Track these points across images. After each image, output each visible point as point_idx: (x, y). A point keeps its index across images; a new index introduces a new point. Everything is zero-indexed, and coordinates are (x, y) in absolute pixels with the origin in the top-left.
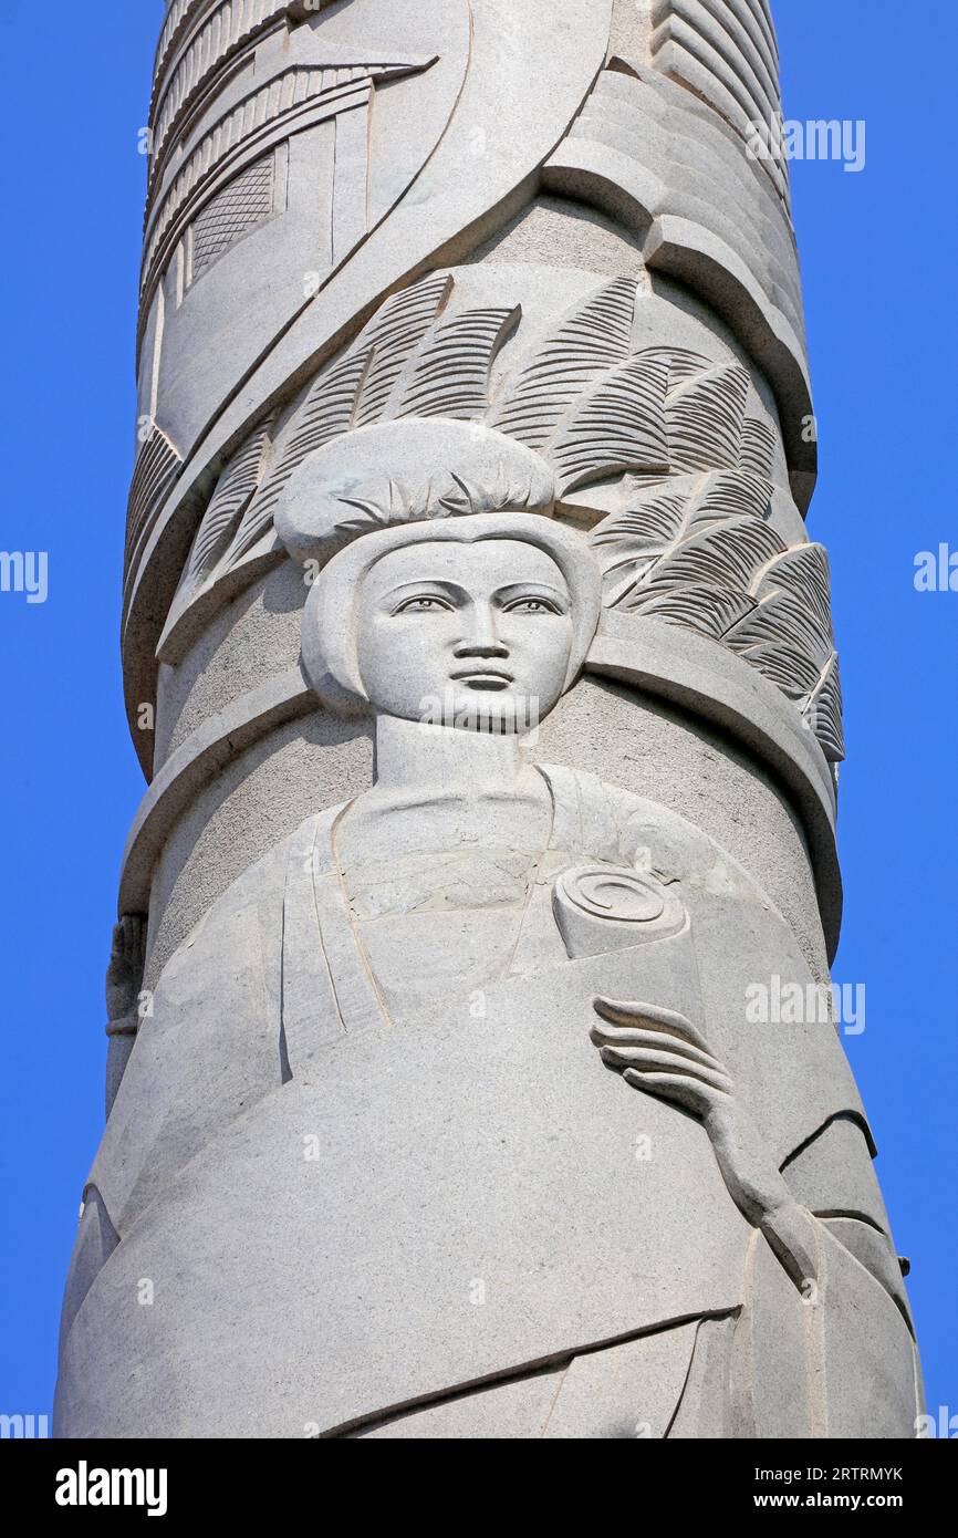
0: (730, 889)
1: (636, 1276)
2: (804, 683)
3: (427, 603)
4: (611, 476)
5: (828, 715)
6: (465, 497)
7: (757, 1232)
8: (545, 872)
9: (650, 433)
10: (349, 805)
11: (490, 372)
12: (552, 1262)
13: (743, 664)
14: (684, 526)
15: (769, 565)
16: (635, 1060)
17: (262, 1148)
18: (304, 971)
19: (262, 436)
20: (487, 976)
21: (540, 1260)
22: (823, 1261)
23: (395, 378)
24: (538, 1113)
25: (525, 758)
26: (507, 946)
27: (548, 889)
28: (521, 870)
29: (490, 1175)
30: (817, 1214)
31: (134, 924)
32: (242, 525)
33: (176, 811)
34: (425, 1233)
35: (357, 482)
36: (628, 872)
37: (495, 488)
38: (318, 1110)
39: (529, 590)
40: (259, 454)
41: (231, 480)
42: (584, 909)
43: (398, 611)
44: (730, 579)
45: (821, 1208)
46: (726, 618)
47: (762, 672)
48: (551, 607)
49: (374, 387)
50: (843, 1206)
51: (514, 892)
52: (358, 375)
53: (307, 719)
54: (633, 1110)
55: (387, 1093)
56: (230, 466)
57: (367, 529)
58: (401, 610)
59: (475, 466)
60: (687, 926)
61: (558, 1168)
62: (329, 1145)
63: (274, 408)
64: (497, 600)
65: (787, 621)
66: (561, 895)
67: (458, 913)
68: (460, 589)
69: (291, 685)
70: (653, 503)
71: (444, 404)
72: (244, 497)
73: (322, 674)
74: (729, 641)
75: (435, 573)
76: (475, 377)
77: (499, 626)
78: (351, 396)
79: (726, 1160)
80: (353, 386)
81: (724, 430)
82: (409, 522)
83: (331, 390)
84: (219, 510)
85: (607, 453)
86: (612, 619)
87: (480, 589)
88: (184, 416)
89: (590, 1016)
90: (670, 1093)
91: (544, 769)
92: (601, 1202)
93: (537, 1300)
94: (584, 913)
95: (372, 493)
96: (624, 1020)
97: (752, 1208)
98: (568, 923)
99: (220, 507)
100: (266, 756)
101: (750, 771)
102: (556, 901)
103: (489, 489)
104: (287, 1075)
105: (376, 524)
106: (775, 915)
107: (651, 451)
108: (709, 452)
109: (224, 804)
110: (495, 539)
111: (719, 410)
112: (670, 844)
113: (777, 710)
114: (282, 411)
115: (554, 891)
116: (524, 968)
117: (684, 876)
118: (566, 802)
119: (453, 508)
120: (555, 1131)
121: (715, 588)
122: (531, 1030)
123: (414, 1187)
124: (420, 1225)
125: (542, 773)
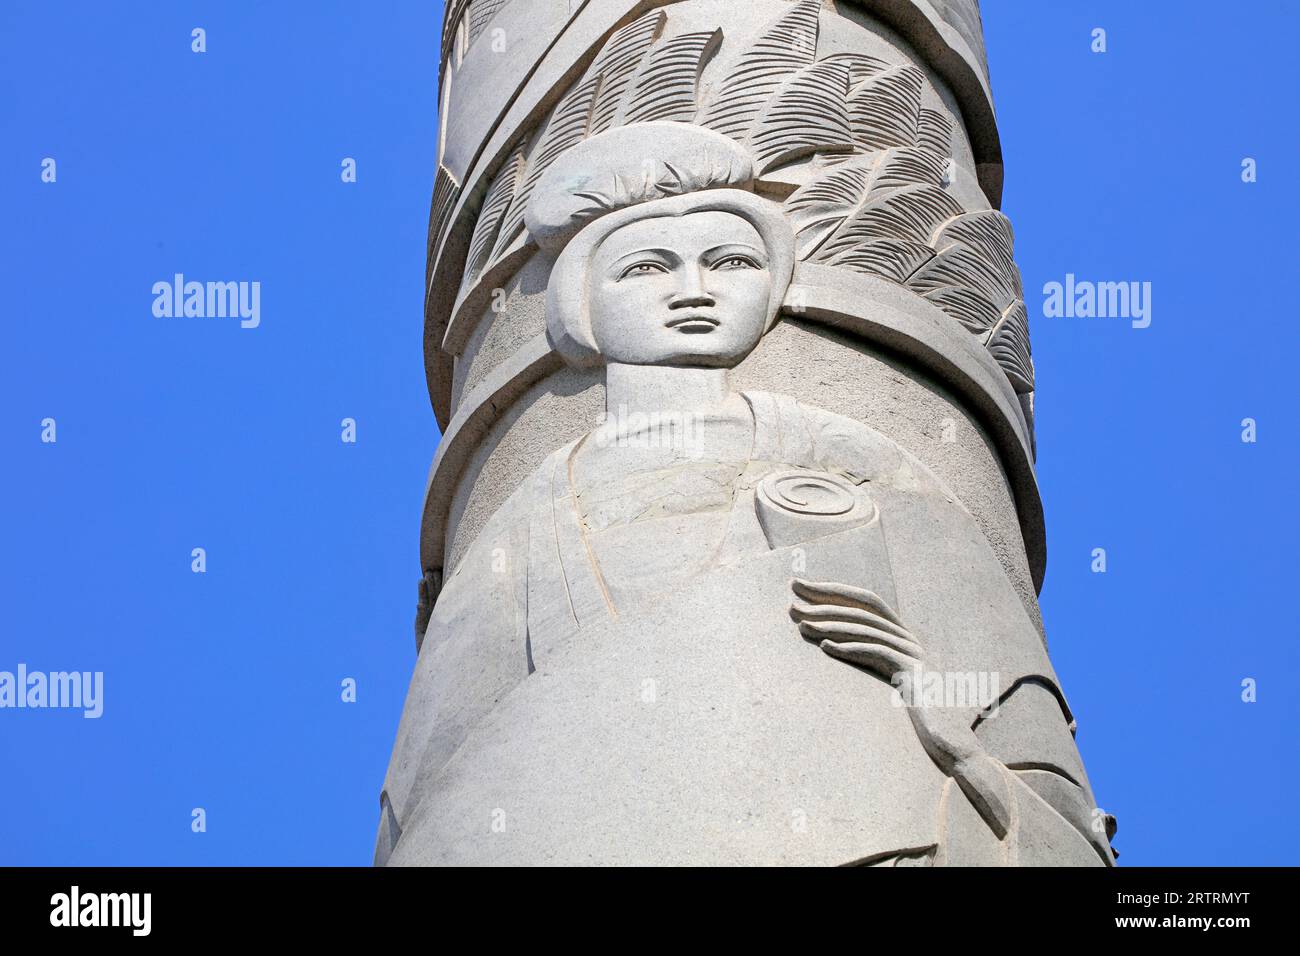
0: (915, 485)
1: (835, 820)
2: (986, 321)
3: (645, 268)
4: (803, 156)
5: (1012, 349)
6: (677, 181)
7: (951, 780)
8: (748, 478)
9: (835, 120)
10: (584, 440)
11: (697, 82)
12: (758, 812)
13: (926, 302)
14: (866, 193)
15: (946, 223)
16: (830, 632)
17: (510, 735)
18: (544, 580)
19: (517, 156)
20: (699, 569)
21: (748, 811)
22: (1014, 806)
23: (620, 96)
24: (744, 681)
25: (732, 388)
26: (717, 542)
27: (751, 493)
28: (727, 480)
29: (702, 739)
30: (1011, 767)
31: (436, 578)
32: (503, 228)
33: (457, 471)
34: (645, 793)
35: (588, 178)
36: (822, 475)
37: (700, 170)
38: (555, 696)
39: (732, 250)
40: (515, 171)
41: (495, 195)
42: (782, 506)
43: (622, 277)
44: (911, 234)
45: (1014, 761)
46: (908, 266)
47: (945, 310)
48: (751, 262)
49: (604, 105)
50: (1035, 759)
51: (722, 498)
52: (590, 97)
53: (553, 376)
54: (830, 676)
55: (613, 675)
56: (495, 184)
57: (597, 214)
58: (624, 275)
59: (684, 155)
60: (876, 518)
61: (763, 729)
62: (565, 725)
63: (525, 133)
64: (705, 261)
65: (966, 269)
66: (761, 496)
67: (675, 518)
68: (673, 253)
69: (539, 348)
70: (838, 175)
71: (660, 112)
72: (504, 207)
73: (562, 335)
74: (912, 285)
75: (651, 243)
76: (685, 88)
77: (706, 281)
78: (584, 114)
79: (918, 717)
80: (587, 105)
81: (901, 116)
82: (631, 205)
83: (569, 112)
84: (485, 221)
85: (798, 138)
86: (805, 271)
87: (689, 252)
88: (460, 152)
89: (789, 597)
90: (861, 660)
91: (746, 394)
92: (802, 756)
93: (745, 845)
94: (781, 510)
95: (601, 186)
96: (819, 599)
97: (944, 759)
98: (768, 519)
99: (487, 217)
100: (522, 411)
101: (938, 393)
102: (757, 502)
103: (696, 173)
104: (532, 669)
105: (603, 210)
106: (959, 507)
107: (836, 135)
108: (888, 135)
109: (491, 457)
110: (702, 211)
111: (897, 101)
112: (859, 450)
113: (960, 341)
114: (534, 134)
115: (756, 494)
116: (730, 560)
117: (873, 477)
118: (765, 419)
119: (666, 190)
120: (759, 697)
121: (895, 241)
122: (736, 611)
123: (637, 754)
124: (641, 788)
125: (746, 398)
